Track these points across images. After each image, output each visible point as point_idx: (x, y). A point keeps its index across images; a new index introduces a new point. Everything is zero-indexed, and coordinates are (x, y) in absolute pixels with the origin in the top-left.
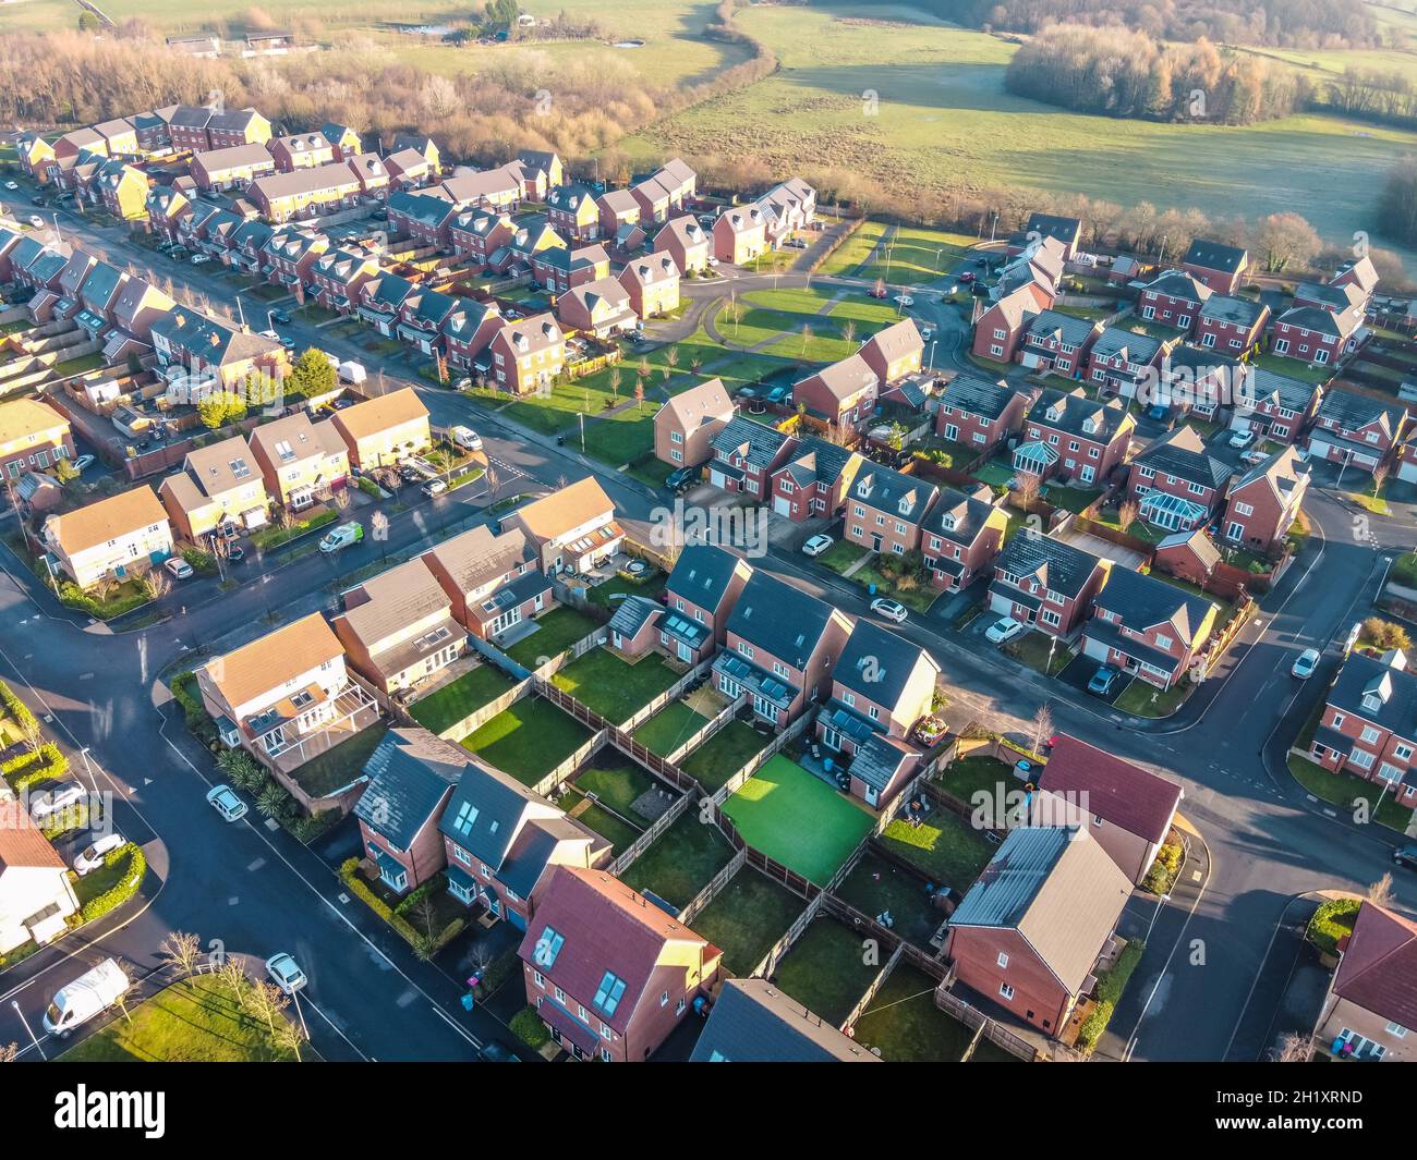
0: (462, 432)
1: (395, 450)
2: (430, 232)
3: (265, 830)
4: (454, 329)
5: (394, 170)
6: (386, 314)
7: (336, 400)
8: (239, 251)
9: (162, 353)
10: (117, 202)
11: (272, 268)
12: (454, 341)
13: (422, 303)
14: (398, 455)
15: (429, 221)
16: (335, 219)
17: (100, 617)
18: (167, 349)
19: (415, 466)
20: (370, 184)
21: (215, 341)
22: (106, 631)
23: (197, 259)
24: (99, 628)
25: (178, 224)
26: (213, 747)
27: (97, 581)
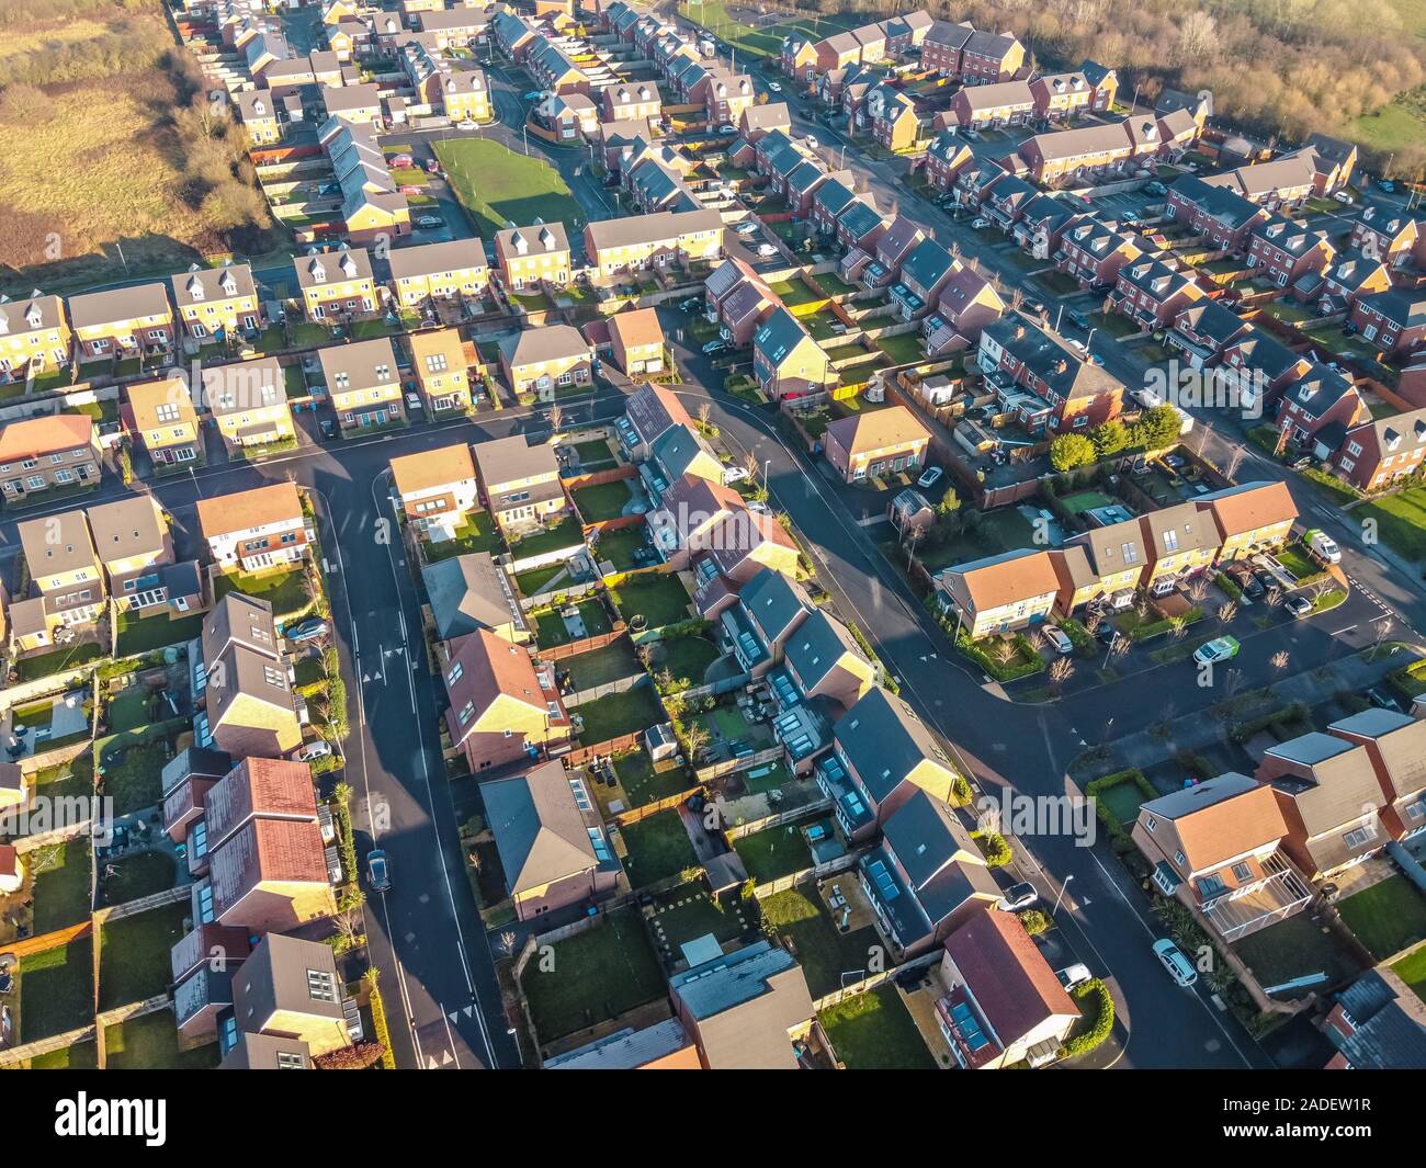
0: (1320, 538)
1: (1254, 547)
2: (1223, 233)
3: (1213, 1006)
4: (1301, 396)
5: (1167, 134)
6: (1205, 348)
7: (1169, 454)
8: (1027, 226)
9: (988, 357)
10: (890, 135)
11: (1064, 256)
12: (1294, 408)
13: (1256, 349)
14: (1255, 552)
15: (1226, 221)
16: (1104, 190)
17: (996, 677)
18: (997, 356)
19: (1269, 568)
20: (1141, 149)
21: (1063, 368)
22: (1004, 696)
23: (978, 224)
24: (994, 689)
25: (957, 177)
26: (1146, 886)
27: (986, 633)
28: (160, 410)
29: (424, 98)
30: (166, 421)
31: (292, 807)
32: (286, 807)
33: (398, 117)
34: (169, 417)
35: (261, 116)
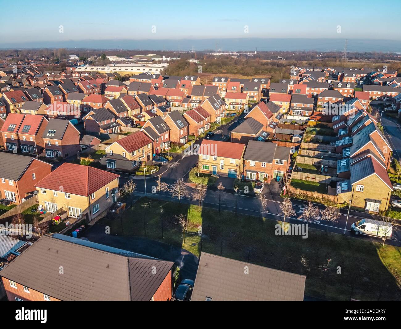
28: (233, 87)
29: (339, 79)
30: (233, 90)
31: (201, 114)
32: (200, 113)
33: (329, 82)
34: (234, 89)
35: (295, 75)
